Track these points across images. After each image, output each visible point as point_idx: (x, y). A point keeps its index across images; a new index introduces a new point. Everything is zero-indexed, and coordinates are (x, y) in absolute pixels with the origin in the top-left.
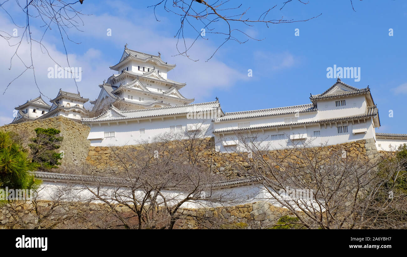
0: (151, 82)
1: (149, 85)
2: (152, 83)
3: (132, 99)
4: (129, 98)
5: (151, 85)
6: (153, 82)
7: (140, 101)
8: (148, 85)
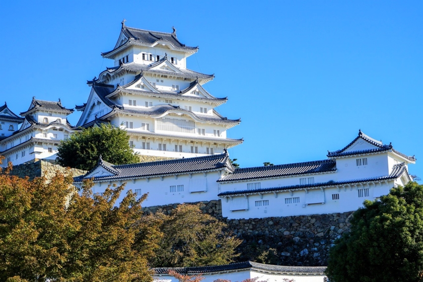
0: (162, 76)
1: (160, 81)
2: (163, 79)
3: (135, 105)
4: (130, 104)
5: (162, 81)
6: (166, 77)
7: (147, 108)
8: (158, 81)
